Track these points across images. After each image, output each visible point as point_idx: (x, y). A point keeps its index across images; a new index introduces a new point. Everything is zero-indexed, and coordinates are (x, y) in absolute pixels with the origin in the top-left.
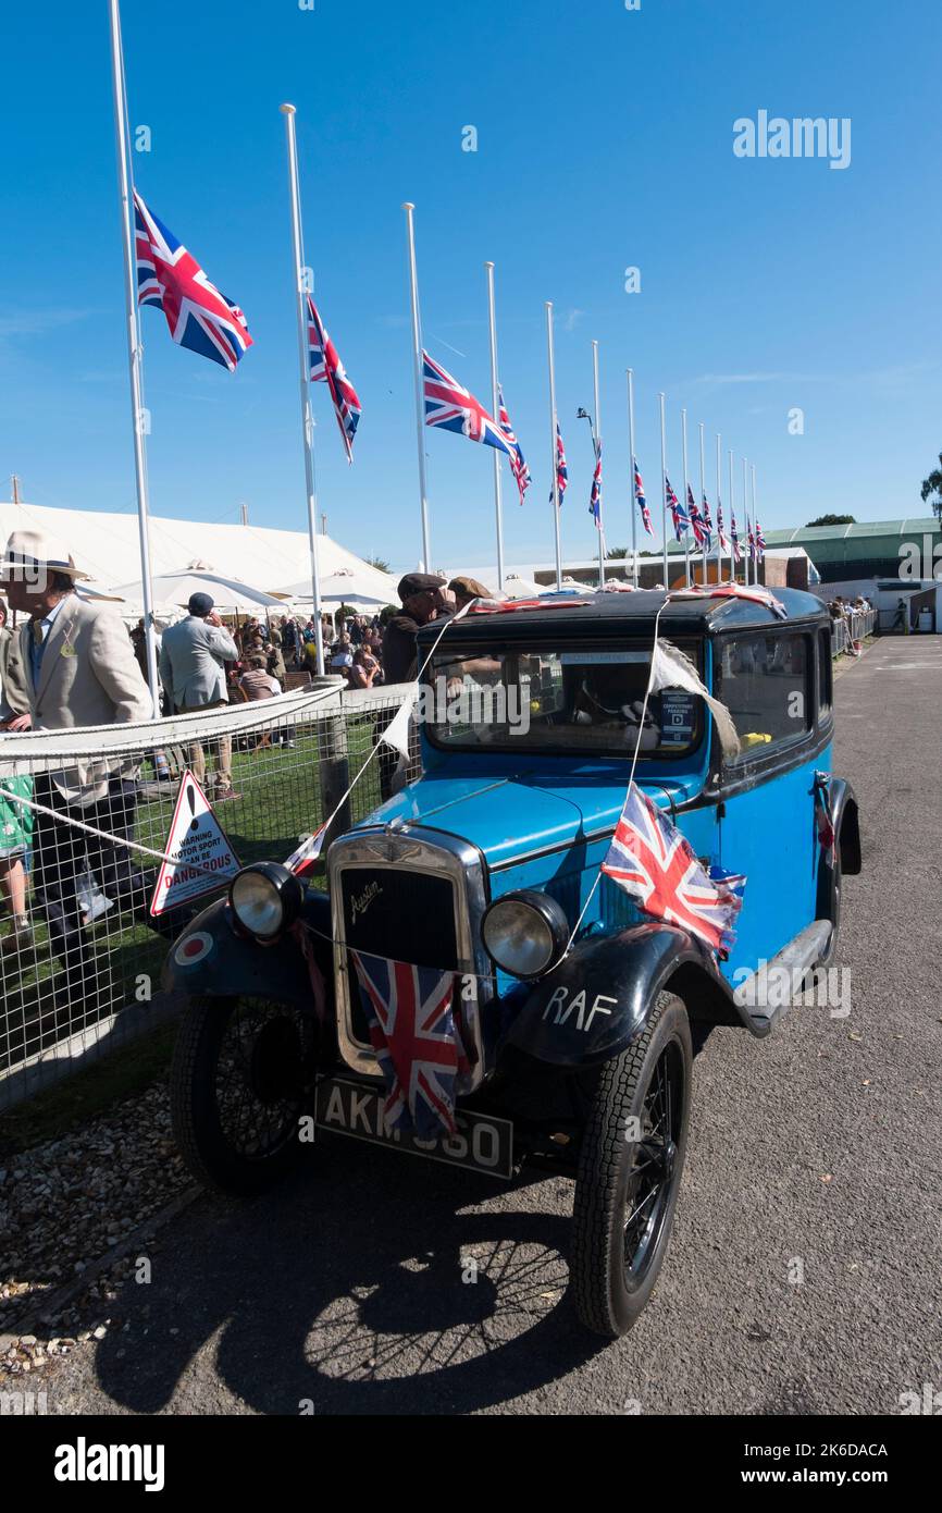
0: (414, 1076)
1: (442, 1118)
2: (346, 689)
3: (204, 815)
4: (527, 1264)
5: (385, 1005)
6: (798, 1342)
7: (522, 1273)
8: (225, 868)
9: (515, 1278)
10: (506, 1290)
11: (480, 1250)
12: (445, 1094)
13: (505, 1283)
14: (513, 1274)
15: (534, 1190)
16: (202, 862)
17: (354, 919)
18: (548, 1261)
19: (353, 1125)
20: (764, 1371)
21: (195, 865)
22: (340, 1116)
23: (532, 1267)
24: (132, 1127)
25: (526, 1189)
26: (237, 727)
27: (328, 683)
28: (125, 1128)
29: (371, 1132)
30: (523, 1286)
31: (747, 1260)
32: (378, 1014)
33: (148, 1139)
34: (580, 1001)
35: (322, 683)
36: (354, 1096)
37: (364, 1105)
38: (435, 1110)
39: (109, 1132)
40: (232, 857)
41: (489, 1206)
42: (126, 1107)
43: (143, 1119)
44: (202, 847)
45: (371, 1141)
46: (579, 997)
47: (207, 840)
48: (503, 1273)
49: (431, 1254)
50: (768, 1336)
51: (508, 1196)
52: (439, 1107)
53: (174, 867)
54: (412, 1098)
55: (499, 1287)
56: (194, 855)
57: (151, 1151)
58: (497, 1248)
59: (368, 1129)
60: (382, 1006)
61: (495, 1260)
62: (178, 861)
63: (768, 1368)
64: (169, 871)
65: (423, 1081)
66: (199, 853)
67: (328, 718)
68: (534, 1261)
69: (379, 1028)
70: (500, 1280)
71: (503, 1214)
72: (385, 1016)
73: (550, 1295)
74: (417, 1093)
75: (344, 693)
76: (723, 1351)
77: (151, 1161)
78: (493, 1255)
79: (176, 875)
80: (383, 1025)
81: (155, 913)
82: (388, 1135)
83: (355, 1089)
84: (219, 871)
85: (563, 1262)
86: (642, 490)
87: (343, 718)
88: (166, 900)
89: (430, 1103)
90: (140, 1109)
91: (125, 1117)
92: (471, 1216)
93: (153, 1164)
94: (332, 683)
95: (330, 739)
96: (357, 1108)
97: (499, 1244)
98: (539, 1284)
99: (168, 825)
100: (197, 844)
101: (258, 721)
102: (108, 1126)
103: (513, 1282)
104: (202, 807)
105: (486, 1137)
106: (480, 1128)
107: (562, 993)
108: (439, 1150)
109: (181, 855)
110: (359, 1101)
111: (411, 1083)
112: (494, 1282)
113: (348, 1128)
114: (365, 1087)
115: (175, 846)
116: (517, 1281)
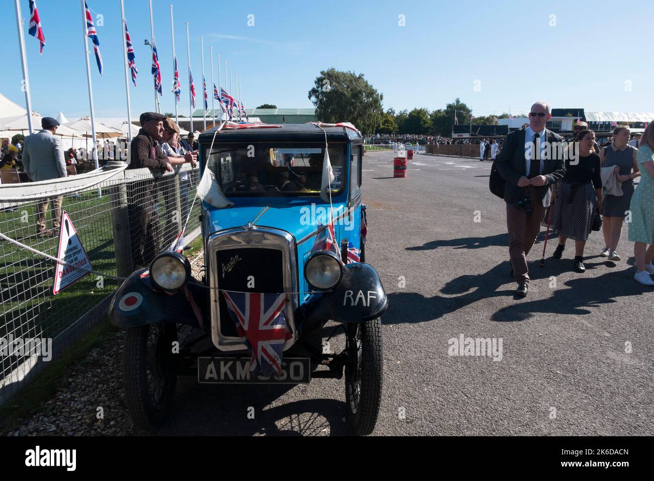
0: (259, 349)
1: (274, 367)
2: (127, 169)
3: (73, 236)
4: (308, 422)
5: (243, 316)
6: (423, 419)
7: (308, 425)
8: (85, 265)
9: (306, 428)
10: (305, 433)
11: (284, 421)
12: (276, 354)
13: (303, 431)
14: (304, 427)
15: (291, 392)
16: (74, 263)
17: (223, 275)
18: (316, 418)
19: (222, 377)
20: (419, 432)
21: (72, 264)
22: (215, 375)
23: (310, 423)
24: (58, 414)
25: (287, 393)
26: (83, 187)
27: (118, 165)
28: (55, 415)
29: (233, 379)
30: (312, 430)
31: (389, 397)
32: (240, 320)
33: (73, 417)
34: (361, 295)
35: (115, 165)
36: (222, 363)
37: (228, 367)
38: (271, 363)
39: (46, 419)
40: (87, 260)
41: (275, 404)
42: (49, 404)
43: (63, 408)
44: (74, 254)
45: (233, 383)
46: (359, 293)
47: (75, 251)
48: (300, 428)
49: (263, 429)
50: (413, 421)
51: (282, 397)
52: (273, 361)
53: (63, 266)
54: (259, 358)
55: (302, 433)
56: (70, 259)
57: (80, 423)
58: (291, 419)
59: (231, 377)
60: (241, 316)
61: (293, 424)
62: (64, 262)
63: (420, 431)
64: (60, 268)
65: (264, 350)
66: (73, 258)
67: (118, 185)
68: (310, 419)
69: (241, 327)
70: (301, 431)
71: (284, 405)
72: (243, 321)
73: (325, 430)
74: (261, 356)
75: (126, 171)
76: (401, 430)
77: (83, 427)
78: (291, 421)
79: (64, 270)
80: (243, 325)
81: (56, 293)
82: (243, 378)
83: (222, 360)
84: (82, 267)
85: (322, 416)
86: (193, 83)
87: (125, 185)
88: (61, 285)
89: (268, 360)
90: (59, 403)
91: (52, 410)
92: (270, 409)
93: (86, 428)
94: (120, 165)
95: (118, 196)
96: (224, 369)
97: (290, 417)
98: (318, 427)
99: (58, 242)
100: (71, 253)
101: (91, 184)
102: (45, 416)
103: (306, 430)
104: (73, 232)
105: (297, 369)
106: (293, 365)
107: (349, 293)
108: (272, 379)
109: (65, 259)
110: (225, 365)
111: (258, 352)
112: (299, 432)
113: (219, 379)
114: (228, 358)
115: (62, 254)
116: (308, 429)
